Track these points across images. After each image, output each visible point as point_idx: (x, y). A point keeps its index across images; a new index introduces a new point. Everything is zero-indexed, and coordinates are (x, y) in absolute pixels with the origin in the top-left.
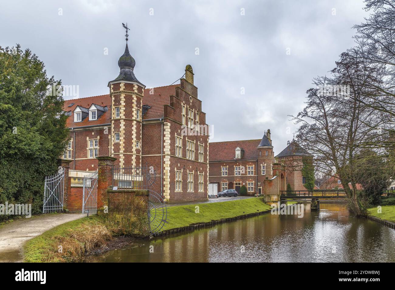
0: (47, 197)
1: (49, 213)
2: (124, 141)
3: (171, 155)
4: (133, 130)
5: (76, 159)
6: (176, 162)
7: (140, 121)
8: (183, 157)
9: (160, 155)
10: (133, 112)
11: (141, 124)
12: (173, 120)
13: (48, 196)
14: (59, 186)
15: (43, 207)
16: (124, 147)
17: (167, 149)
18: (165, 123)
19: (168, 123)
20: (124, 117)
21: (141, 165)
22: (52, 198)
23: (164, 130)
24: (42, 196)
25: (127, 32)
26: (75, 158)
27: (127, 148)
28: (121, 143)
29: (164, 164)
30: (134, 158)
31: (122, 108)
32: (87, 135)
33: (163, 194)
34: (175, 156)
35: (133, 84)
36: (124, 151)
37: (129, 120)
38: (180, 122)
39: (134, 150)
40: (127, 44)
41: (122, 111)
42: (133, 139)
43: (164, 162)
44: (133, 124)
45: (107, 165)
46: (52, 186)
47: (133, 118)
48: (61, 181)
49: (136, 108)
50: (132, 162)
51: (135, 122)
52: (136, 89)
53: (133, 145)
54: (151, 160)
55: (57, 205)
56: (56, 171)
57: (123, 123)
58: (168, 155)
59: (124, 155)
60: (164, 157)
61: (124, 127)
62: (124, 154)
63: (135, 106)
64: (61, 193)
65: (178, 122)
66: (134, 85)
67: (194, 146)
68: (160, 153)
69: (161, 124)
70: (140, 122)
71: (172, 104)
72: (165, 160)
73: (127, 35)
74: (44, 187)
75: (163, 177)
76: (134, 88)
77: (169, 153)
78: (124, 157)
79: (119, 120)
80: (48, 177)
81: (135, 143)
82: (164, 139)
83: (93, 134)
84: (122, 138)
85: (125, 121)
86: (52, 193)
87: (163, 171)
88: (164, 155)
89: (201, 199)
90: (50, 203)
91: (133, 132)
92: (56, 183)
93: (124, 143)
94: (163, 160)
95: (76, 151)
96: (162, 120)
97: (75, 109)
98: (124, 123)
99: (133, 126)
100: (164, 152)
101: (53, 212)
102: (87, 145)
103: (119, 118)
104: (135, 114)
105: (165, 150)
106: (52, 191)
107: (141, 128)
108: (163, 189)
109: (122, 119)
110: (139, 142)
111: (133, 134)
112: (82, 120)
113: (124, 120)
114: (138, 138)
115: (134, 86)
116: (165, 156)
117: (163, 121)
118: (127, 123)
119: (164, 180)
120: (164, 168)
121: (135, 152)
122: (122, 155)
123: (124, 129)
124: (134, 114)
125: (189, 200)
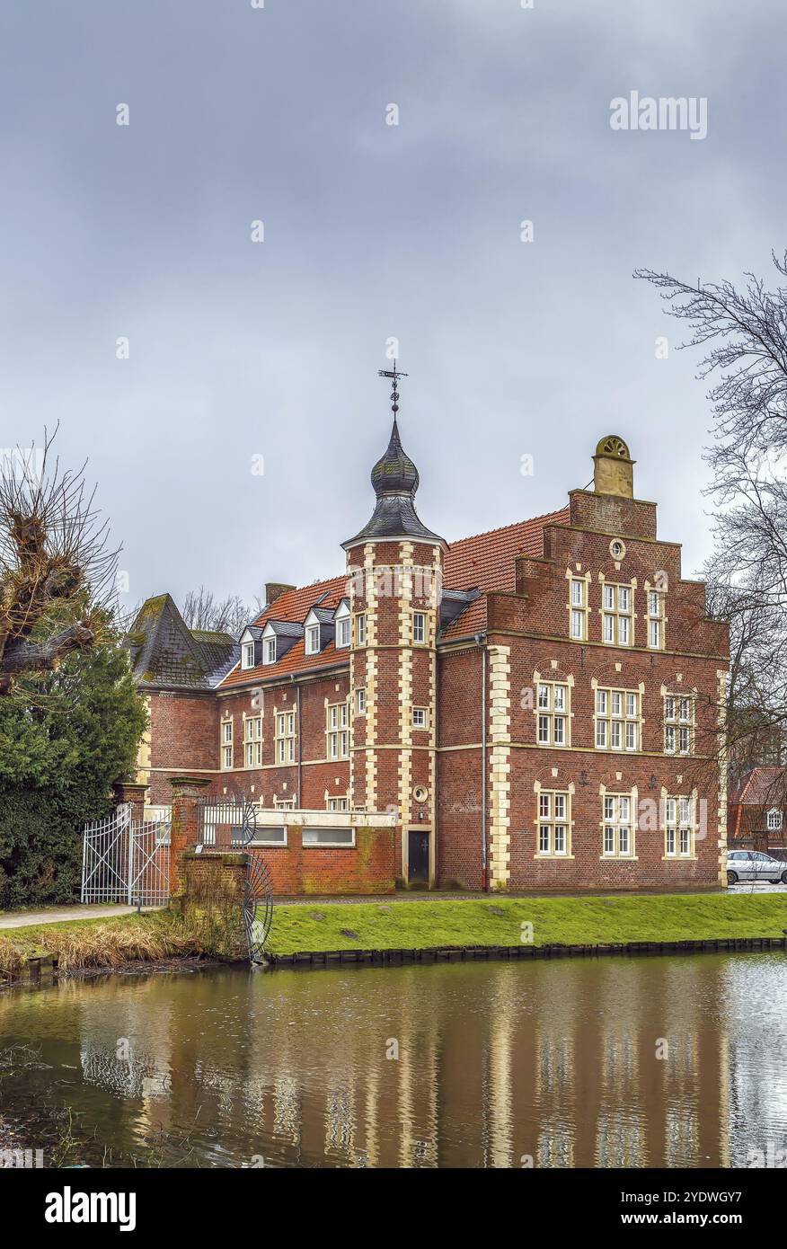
0: (89, 869)
1: (97, 903)
2: (376, 712)
3: (512, 745)
4: (400, 677)
5: (302, 764)
6: (539, 764)
7: (428, 646)
8: (573, 746)
9: (480, 745)
10: (400, 623)
11: (432, 655)
12: (520, 635)
13: (93, 865)
14: (119, 843)
15: (80, 890)
16: (376, 729)
17: (500, 728)
18: (489, 648)
19: (496, 647)
20: (374, 643)
21: (432, 779)
22: (102, 869)
23: (489, 669)
24: (76, 866)
25: (395, 385)
26: (301, 761)
27: (386, 732)
28: (369, 716)
29: (491, 774)
30: (404, 758)
31: (370, 617)
32: (324, 694)
33: (488, 865)
34: (534, 746)
35: (398, 542)
36: (377, 741)
37: (389, 652)
38: (557, 635)
39: (404, 735)
40: (395, 422)
41: (370, 624)
42: (400, 703)
43: (489, 768)
44: (401, 658)
45: (184, 796)
46: (102, 844)
47: (402, 642)
48: (124, 832)
49: (412, 610)
50: (399, 769)
51: (407, 654)
52: (408, 555)
53: (401, 722)
54: (461, 761)
55: (114, 887)
56: (113, 812)
57: (372, 658)
58: (500, 744)
59: (377, 752)
60: (489, 750)
61: (376, 672)
62: (375, 750)
63: (408, 605)
64: (123, 859)
65: (546, 637)
66: (401, 544)
67: (637, 706)
68: (479, 741)
69: (482, 652)
70: (427, 651)
71: (521, 584)
72: (492, 759)
73: (395, 397)
74: (81, 847)
75: (487, 813)
76: (402, 555)
77: (507, 738)
78: (375, 758)
79: (364, 651)
80: (90, 825)
81: (406, 716)
82: (491, 698)
83: (337, 688)
84: (370, 703)
85: (379, 652)
86: (102, 859)
87: (487, 795)
88: (488, 745)
89: (683, 884)
90: (97, 880)
91: (401, 684)
92: (111, 837)
93: (376, 716)
94: (487, 761)
95: (303, 740)
96: (481, 639)
97: (307, 616)
98: (376, 659)
99: (400, 665)
100: (489, 737)
101: (105, 901)
102: (325, 718)
103: (362, 645)
104: (408, 629)
105: (492, 729)
106: (102, 856)
107: (432, 667)
108: (488, 849)
109: (370, 648)
110: (425, 710)
111: (400, 690)
112: (322, 649)
113: (376, 650)
114: (419, 698)
115: (402, 547)
116: (492, 747)
117: (485, 643)
118: (384, 659)
119: (489, 821)
120: (489, 786)
121: (410, 741)
122: (372, 752)
123: (376, 678)
124: (403, 629)
125: (607, 886)
